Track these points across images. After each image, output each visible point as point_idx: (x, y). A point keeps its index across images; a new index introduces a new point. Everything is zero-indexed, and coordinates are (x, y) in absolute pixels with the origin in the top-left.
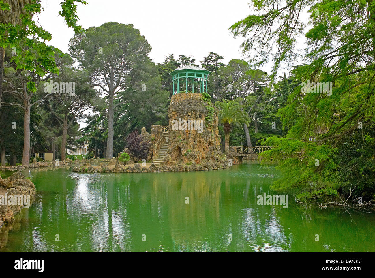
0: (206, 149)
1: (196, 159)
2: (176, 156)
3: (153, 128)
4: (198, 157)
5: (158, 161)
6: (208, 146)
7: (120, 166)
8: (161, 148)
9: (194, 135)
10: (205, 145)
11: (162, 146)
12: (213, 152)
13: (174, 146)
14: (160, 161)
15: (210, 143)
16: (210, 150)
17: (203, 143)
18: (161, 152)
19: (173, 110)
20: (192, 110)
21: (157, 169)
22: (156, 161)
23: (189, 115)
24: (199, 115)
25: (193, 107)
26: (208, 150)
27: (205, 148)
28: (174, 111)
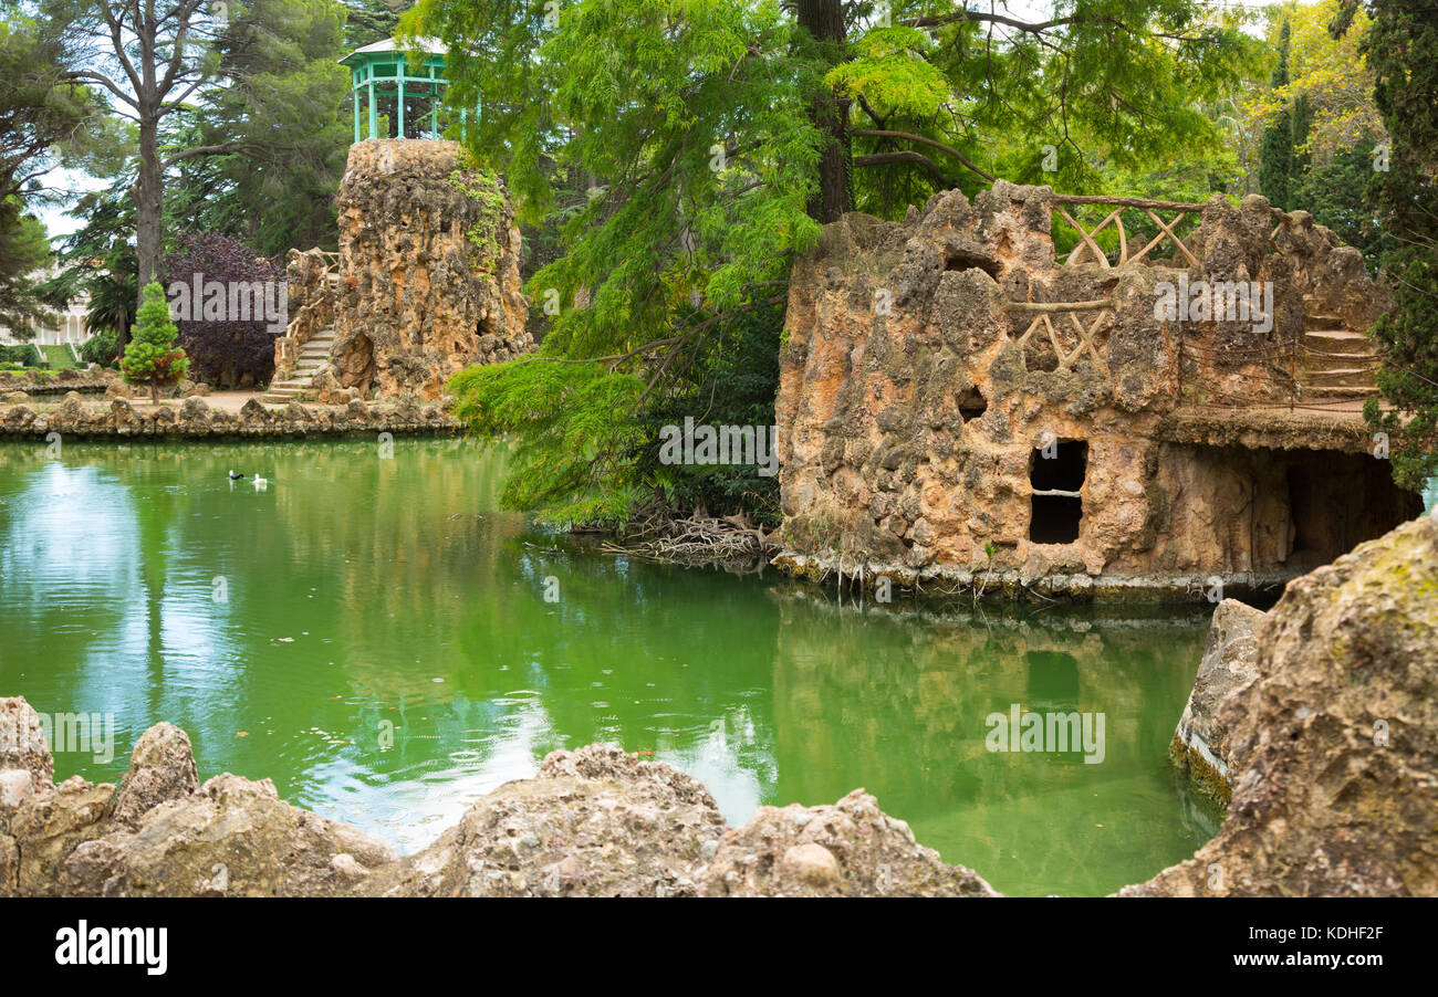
0: (466, 347)
1: (425, 383)
2: (360, 369)
3: (294, 262)
4: (433, 375)
5: (289, 386)
6: (474, 337)
7: (128, 405)
8: (310, 340)
9: (425, 294)
10: (461, 331)
11: (316, 331)
12: (494, 355)
13: (350, 334)
14: (296, 387)
15: (483, 327)
16: (483, 351)
17: (456, 323)
18: (308, 354)
19: (351, 201)
20: (414, 207)
21: (269, 417)
22: (282, 386)
23: (404, 224)
24: (442, 223)
25: (418, 192)
26: (475, 349)
27: (463, 343)
28: (354, 207)
